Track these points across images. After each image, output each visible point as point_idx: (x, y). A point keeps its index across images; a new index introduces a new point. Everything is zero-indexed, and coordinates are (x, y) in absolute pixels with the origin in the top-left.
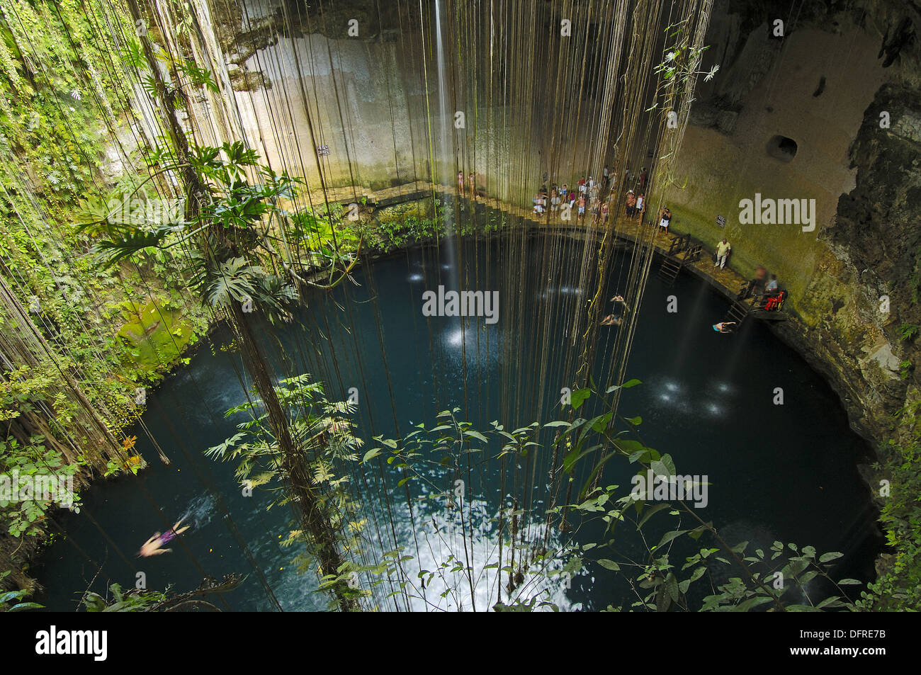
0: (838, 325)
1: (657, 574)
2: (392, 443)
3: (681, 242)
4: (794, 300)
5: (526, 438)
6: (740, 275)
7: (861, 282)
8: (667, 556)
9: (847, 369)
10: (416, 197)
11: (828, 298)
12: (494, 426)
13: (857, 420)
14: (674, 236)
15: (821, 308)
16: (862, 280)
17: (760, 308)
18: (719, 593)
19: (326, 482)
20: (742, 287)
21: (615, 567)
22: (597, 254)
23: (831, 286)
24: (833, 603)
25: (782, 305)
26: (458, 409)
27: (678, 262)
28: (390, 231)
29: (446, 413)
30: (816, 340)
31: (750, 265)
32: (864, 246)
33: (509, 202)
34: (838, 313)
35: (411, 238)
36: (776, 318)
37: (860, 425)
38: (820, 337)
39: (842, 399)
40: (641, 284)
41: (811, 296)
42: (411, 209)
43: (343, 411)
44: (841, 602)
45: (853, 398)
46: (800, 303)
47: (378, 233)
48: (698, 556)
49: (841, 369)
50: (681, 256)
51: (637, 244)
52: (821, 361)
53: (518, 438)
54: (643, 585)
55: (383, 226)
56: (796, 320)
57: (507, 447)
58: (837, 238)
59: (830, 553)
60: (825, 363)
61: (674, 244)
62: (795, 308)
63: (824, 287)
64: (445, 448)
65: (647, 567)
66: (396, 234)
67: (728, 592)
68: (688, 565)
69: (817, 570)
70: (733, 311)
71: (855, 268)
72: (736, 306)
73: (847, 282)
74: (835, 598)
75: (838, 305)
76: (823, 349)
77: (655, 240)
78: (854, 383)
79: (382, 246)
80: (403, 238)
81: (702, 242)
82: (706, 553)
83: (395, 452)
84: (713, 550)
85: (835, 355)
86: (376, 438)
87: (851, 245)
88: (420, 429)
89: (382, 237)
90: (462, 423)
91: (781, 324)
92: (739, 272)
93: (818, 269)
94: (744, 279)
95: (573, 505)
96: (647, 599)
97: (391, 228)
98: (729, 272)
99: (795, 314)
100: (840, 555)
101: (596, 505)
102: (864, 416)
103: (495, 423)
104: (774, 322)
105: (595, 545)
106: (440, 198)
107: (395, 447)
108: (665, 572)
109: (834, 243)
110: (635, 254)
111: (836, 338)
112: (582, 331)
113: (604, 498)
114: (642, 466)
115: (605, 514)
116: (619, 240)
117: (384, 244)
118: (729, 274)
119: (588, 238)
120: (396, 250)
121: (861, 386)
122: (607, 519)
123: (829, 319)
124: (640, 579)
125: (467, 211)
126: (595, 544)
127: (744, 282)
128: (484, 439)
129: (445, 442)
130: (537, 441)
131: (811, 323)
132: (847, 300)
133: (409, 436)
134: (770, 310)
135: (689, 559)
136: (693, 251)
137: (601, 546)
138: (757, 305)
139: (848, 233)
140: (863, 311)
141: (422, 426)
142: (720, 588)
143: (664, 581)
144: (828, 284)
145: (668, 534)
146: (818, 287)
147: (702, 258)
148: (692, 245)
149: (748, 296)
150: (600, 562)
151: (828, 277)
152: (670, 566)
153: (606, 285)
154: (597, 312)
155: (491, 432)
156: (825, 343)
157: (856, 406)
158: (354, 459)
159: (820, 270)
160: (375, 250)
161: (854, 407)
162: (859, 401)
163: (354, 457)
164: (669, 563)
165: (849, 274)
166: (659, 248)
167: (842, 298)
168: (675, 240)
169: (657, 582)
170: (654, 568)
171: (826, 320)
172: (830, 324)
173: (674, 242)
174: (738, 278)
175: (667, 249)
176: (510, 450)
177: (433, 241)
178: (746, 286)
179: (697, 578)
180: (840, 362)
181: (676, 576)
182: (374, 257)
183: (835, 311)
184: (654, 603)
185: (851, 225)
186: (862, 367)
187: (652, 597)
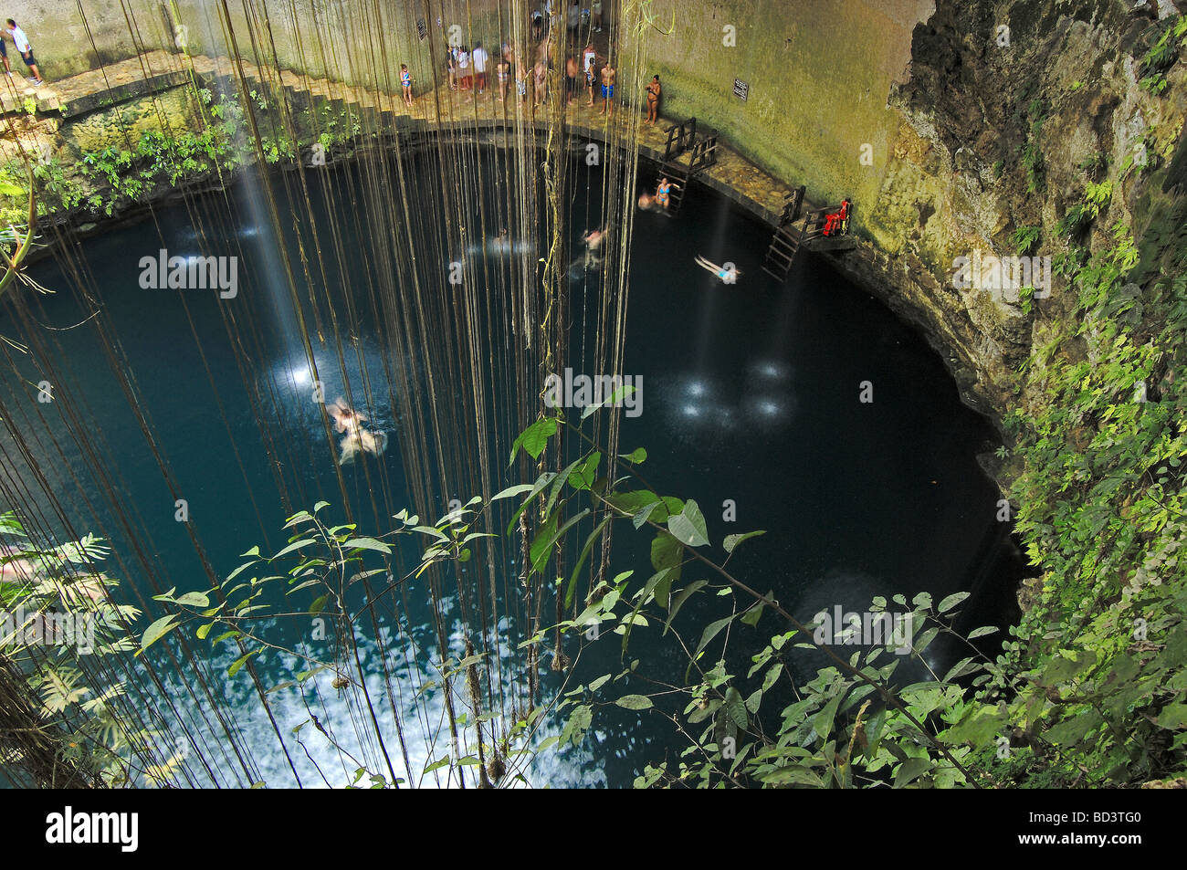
0: (929, 244)
1: (711, 695)
2: (198, 599)
3: (682, 134)
4: (865, 213)
5: (465, 528)
6: (781, 182)
7: (955, 170)
8: (722, 663)
9: (949, 312)
10: (153, 87)
11: (911, 202)
12: (401, 521)
13: (968, 387)
14: (669, 125)
15: (903, 221)
16: (956, 167)
17: (816, 234)
18: (804, 697)
19: (75, 707)
20: (785, 203)
21: (642, 703)
22: (541, 173)
23: (914, 183)
24: (965, 669)
25: (848, 224)
26: (324, 504)
27: (683, 170)
28: (108, 168)
29: (303, 516)
30: (901, 274)
31: (793, 162)
32: (954, 109)
33: (356, 85)
34: (928, 225)
35: (162, 177)
36: (841, 247)
37: (974, 395)
38: (907, 269)
39: (945, 360)
40: (625, 218)
41: (887, 202)
42: (146, 115)
43: (76, 559)
44: (975, 664)
45: (961, 356)
46: (872, 216)
47: (80, 174)
48: (768, 650)
49: (940, 314)
50: (685, 159)
51: (609, 146)
52: (911, 306)
53: (447, 532)
54: (695, 719)
55: (91, 158)
56: (870, 245)
57: (430, 554)
58: (917, 101)
59: (951, 597)
60: (917, 308)
61: (671, 140)
62: (867, 226)
63: (904, 186)
64: (313, 582)
65: (695, 688)
66: (124, 172)
67: (815, 691)
68: (755, 669)
69: (937, 625)
70: (778, 245)
71: (945, 148)
72: (781, 236)
73: (935, 173)
74: (967, 660)
75: (926, 211)
76: (911, 286)
77: (638, 136)
78: (960, 331)
79: (97, 201)
80: (144, 180)
81: (715, 131)
82: (778, 641)
83: (209, 614)
84: (789, 635)
85: (929, 293)
86: (162, 598)
87: (936, 111)
88: (252, 558)
89: (94, 183)
90: (336, 528)
91: (849, 256)
92: (778, 176)
93: (892, 157)
94: (787, 187)
95: (562, 624)
96: (703, 739)
97: (109, 160)
98: (764, 179)
99: (866, 236)
100: (965, 595)
101: (602, 612)
102: (976, 381)
103: (403, 514)
104: (839, 253)
105: (608, 677)
106: (210, 86)
107: (205, 602)
108: (722, 688)
109: (913, 110)
110: (608, 165)
111: (930, 266)
112: (538, 316)
113: (613, 597)
114: (657, 530)
115: (616, 623)
116: (577, 141)
117: (99, 197)
118: (764, 182)
119: (520, 141)
120: (131, 208)
121: (970, 335)
122: (621, 630)
123: (916, 236)
124: (687, 711)
125: (272, 111)
126: (610, 675)
127: (787, 193)
128: (384, 548)
129: (311, 571)
130: (489, 528)
131: (891, 248)
132: (938, 204)
133: (230, 578)
134: (830, 235)
135: (756, 658)
136: (704, 148)
137: (620, 676)
138: (811, 230)
139: (931, 90)
140: (961, 217)
141: (255, 551)
142: (803, 690)
143: (724, 702)
144: (909, 180)
145: (708, 628)
146: (896, 186)
147: (718, 160)
148: (701, 137)
149: (797, 217)
150: (620, 702)
151: (911, 168)
152: (729, 677)
153: (566, 228)
154: (559, 279)
155: (397, 532)
156: (914, 275)
157: (967, 367)
158: (126, 649)
159: (896, 158)
160: (81, 213)
161: (963, 369)
162: (970, 359)
163: (124, 644)
164: (728, 673)
165: (938, 159)
166: (649, 149)
167: (931, 200)
168: (671, 130)
169: (714, 706)
170: (705, 687)
171: (912, 239)
172: (918, 244)
173: (671, 135)
174: (778, 187)
175: (662, 149)
176: (437, 557)
177: (210, 180)
178: (792, 200)
179: (772, 683)
180: (937, 303)
181: (739, 691)
182: (83, 228)
183: (923, 222)
184: (714, 741)
185: (934, 76)
186: (968, 304)
187: (710, 733)
